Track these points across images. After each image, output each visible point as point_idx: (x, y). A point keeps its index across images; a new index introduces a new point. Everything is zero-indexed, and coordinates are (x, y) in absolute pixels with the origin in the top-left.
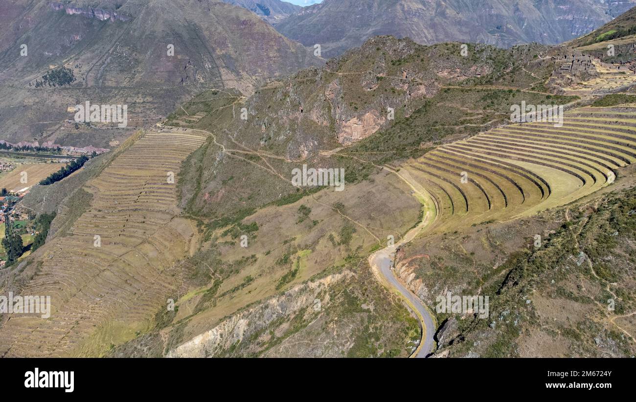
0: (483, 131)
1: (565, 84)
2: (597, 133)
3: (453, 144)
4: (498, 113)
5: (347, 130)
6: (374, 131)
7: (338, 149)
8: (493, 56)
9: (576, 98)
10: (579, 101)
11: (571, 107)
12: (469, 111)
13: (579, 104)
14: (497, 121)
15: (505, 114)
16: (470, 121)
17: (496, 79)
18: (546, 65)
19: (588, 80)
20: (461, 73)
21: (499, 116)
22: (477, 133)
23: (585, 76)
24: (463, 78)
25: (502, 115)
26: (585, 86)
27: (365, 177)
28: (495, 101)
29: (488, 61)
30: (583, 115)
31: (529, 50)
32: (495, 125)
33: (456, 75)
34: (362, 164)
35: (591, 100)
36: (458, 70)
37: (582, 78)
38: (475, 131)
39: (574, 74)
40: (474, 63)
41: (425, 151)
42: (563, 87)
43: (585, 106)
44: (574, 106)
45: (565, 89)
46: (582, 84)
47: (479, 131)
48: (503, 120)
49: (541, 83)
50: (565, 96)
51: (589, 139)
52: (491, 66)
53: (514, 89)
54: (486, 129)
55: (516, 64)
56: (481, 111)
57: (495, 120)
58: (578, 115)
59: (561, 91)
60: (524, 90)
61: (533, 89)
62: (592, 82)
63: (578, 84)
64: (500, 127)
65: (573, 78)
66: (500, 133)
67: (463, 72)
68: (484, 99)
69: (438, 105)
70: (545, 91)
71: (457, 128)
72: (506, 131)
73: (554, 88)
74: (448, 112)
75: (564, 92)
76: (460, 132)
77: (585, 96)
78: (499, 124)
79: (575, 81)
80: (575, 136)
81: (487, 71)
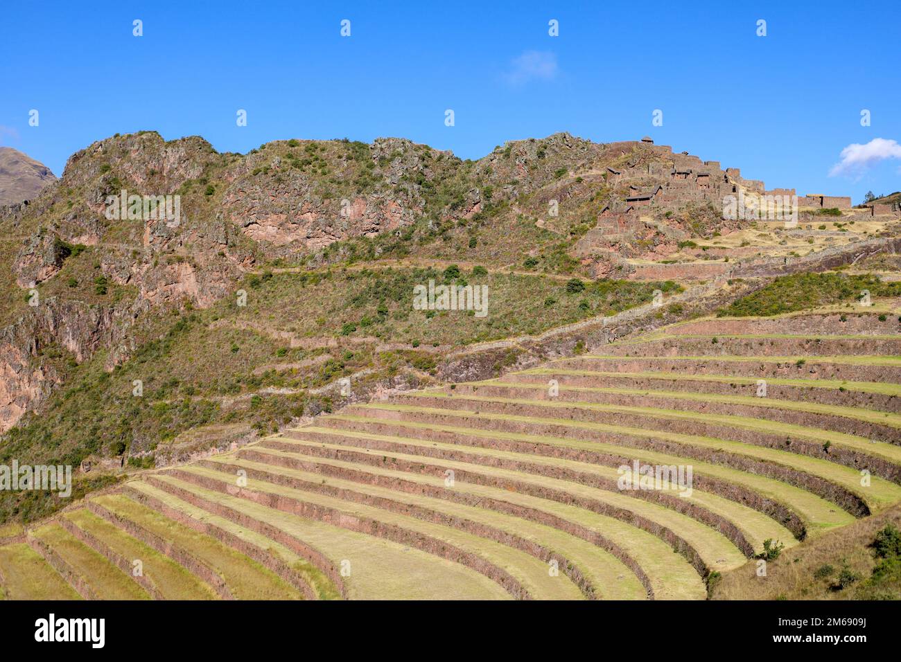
0: (314, 413)
1: (635, 246)
2: (718, 408)
3: (188, 463)
4: (387, 347)
8: (430, 175)
9: (668, 288)
10: (678, 298)
11: (649, 319)
12: (295, 344)
13: (676, 310)
14: (373, 376)
15: (409, 348)
16: (282, 378)
17: (421, 240)
18: (588, 196)
19: (716, 234)
20: (316, 224)
21: (388, 357)
22: (288, 421)
25: (400, 352)
26: (705, 253)
28: (393, 307)
29: (406, 186)
30: (683, 348)
31: (541, 155)
33: (303, 232)
35: (721, 297)
36: (310, 217)
37: (695, 226)
38: (286, 413)
39: (665, 211)
40: (359, 192)
42: (629, 254)
43: (699, 315)
44: (659, 316)
45: (633, 262)
46: (693, 245)
47: (299, 413)
48: (393, 370)
49: (561, 247)
50: (631, 284)
51: (680, 431)
52: (415, 201)
53: (467, 266)
54: (329, 404)
55: (496, 195)
56: (333, 343)
57: (369, 371)
58: (668, 345)
59: (620, 268)
60: (502, 270)
61: (531, 264)
62: (729, 240)
63: (682, 245)
64: (378, 398)
65: (663, 225)
66: (363, 420)
67: (322, 221)
68: (358, 301)
70: (569, 271)
71: (227, 402)
72: (393, 413)
73: (598, 258)
74: (227, 348)
75: (631, 269)
76: (232, 417)
77: (702, 283)
78: (379, 387)
79: (669, 236)
80: (631, 425)
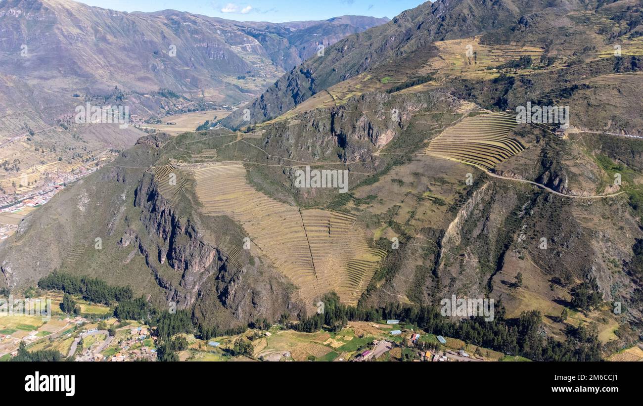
3: (436, 138)
5: (381, 141)
6: (391, 139)
7: (379, 151)
9: (463, 114)
11: (464, 118)
12: (431, 124)
13: (465, 116)
16: (435, 128)
18: (444, 101)
19: (462, 107)
21: (444, 124)
23: (461, 105)
24: (417, 110)
26: (463, 110)
27: (410, 160)
28: (438, 118)
30: (470, 121)
32: (445, 128)
33: (415, 108)
34: (400, 155)
35: (468, 115)
36: (415, 106)
38: (440, 132)
39: (457, 104)
41: (428, 143)
42: (457, 110)
43: (468, 117)
49: (448, 109)
53: (441, 113)
54: (443, 130)
56: (436, 124)
57: (444, 126)
58: (468, 120)
59: (457, 112)
60: (445, 113)
62: (464, 108)
63: (460, 109)
64: (447, 129)
68: (433, 118)
69: (417, 123)
71: (432, 132)
72: (451, 130)
73: (454, 111)
74: (423, 126)
76: (435, 133)
77: (465, 113)
81: (425, 105)
